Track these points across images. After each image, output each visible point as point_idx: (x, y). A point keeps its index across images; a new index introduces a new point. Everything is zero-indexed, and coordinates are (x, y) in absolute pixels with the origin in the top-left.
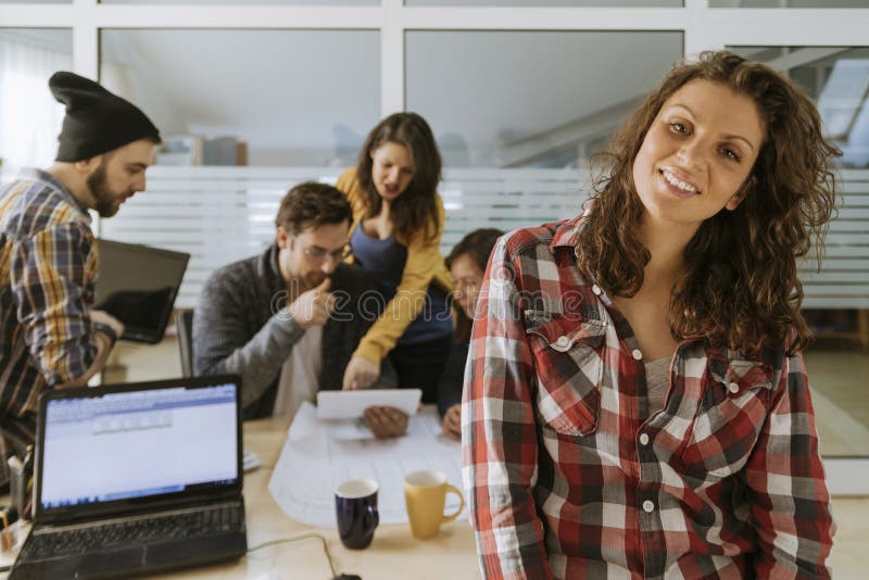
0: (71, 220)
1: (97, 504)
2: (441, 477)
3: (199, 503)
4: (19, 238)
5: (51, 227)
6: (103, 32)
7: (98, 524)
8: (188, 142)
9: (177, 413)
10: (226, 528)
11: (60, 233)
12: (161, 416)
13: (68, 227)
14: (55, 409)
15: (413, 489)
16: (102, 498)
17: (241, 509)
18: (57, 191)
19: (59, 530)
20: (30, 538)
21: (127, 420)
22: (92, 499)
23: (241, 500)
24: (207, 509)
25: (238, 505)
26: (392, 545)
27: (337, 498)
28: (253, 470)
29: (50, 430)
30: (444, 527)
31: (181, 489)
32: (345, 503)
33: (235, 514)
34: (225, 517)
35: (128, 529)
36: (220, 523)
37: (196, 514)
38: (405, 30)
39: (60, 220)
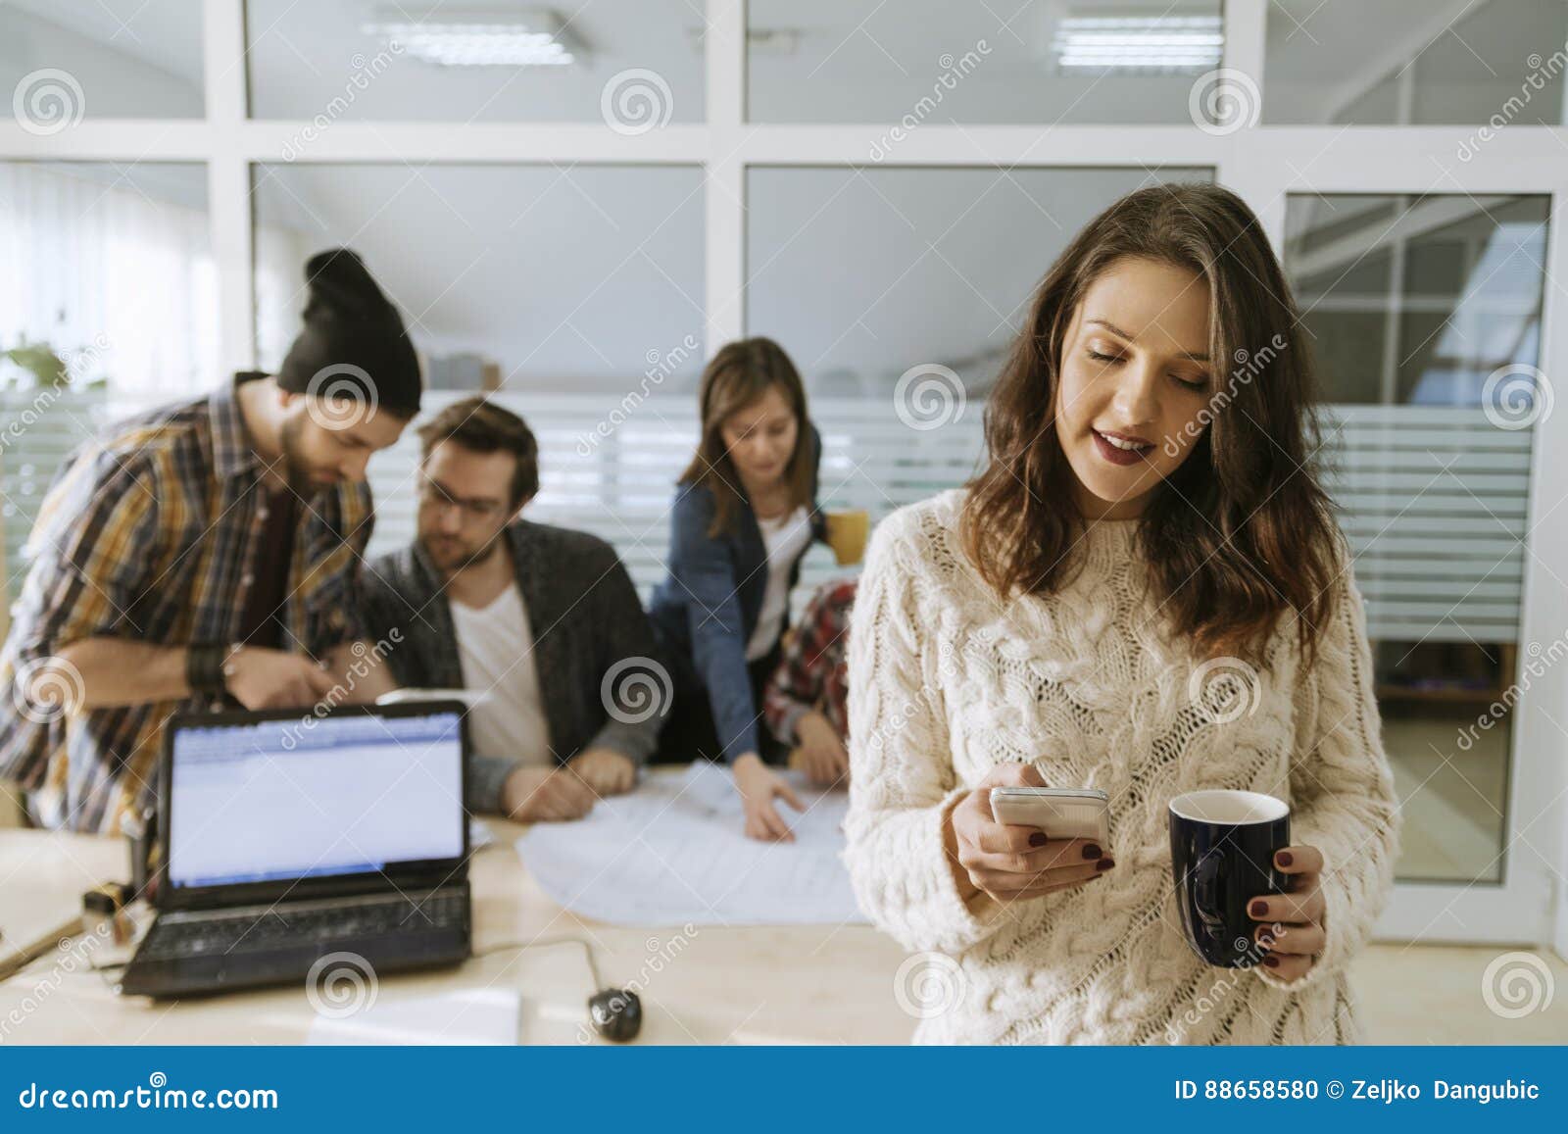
6: (258, 170)
10: (442, 922)
14: (188, 742)
17: (467, 900)
19: (198, 917)
20: (154, 929)
23: (467, 886)
24: (414, 896)
25: (461, 893)
28: (485, 848)
31: (378, 866)
33: (457, 905)
34: (441, 907)
35: (297, 921)
36: (434, 916)
37: (397, 905)
38: (747, 167)
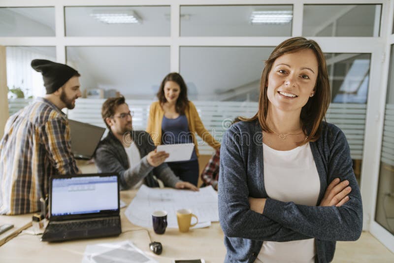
0: (57, 117)
1: (70, 215)
2: (190, 211)
3: (105, 217)
4: (40, 125)
5: (50, 120)
6: (68, 48)
7: (71, 222)
8: (99, 91)
9: (97, 185)
10: (114, 225)
11: (54, 122)
12: (91, 186)
13: (56, 120)
14: (56, 182)
15: (179, 215)
16: (72, 213)
17: (119, 220)
18: (51, 107)
19: (58, 223)
20: (48, 225)
21: (80, 187)
22: (68, 214)
23: (119, 216)
24: (107, 219)
25: (117, 218)
26: (172, 233)
27: (153, 216)
28: (123, 208)
29: (54, 189)
30: (191, 228)
31: (99, 212)
32: (156, 219)
33: (117, 221)
34: (114, 221)
35: (81, 224)
36: (112, 223)
37: (104, 220)
39: (53, 117)
